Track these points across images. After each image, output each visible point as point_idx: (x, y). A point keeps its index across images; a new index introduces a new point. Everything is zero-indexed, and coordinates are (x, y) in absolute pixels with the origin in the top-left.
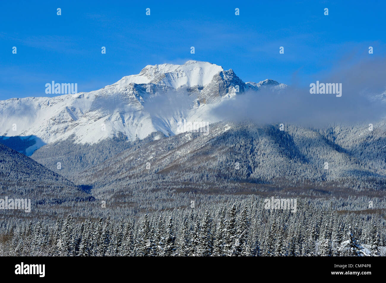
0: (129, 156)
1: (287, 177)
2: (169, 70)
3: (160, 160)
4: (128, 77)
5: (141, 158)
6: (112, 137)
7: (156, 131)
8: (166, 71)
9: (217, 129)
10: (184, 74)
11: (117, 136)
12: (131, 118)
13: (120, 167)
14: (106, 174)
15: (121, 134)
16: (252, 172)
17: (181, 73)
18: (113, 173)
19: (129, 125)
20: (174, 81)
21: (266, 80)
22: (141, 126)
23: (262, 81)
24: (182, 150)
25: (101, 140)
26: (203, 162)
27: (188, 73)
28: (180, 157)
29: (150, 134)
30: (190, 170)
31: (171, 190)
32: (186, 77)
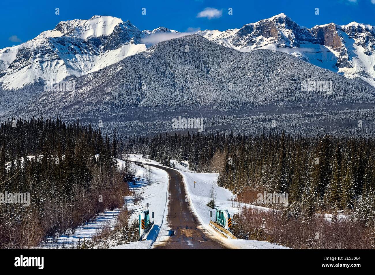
0: (42, 96)
1: (168, 104)
2: (78, 25)
3: (66, 98)
4: (45, 32)
5: (52, 98)
6: (33, 82)
7: (70, 75)
8: (76, 25)
9: (112, 70)
10: (91, 27)
11: (38, 81)
12: (49, 66)
13: (35, 106)
14: (24, 112)
15: (40, 79)
16: (140, 103)
17: (88, 26)
18: (29, 111)
19: (48, 72)
20: (82, 33)
21: (159, 28)
22: (57, 72)
23: (155, 29)
24: (84, 89)
25: (25, 85)
26: (100, 97)
27: (95, 26)
28: (82, 94)
29: (65, 78)
30: (89, 104)
31: (70, 122)
32: (93, 29)
